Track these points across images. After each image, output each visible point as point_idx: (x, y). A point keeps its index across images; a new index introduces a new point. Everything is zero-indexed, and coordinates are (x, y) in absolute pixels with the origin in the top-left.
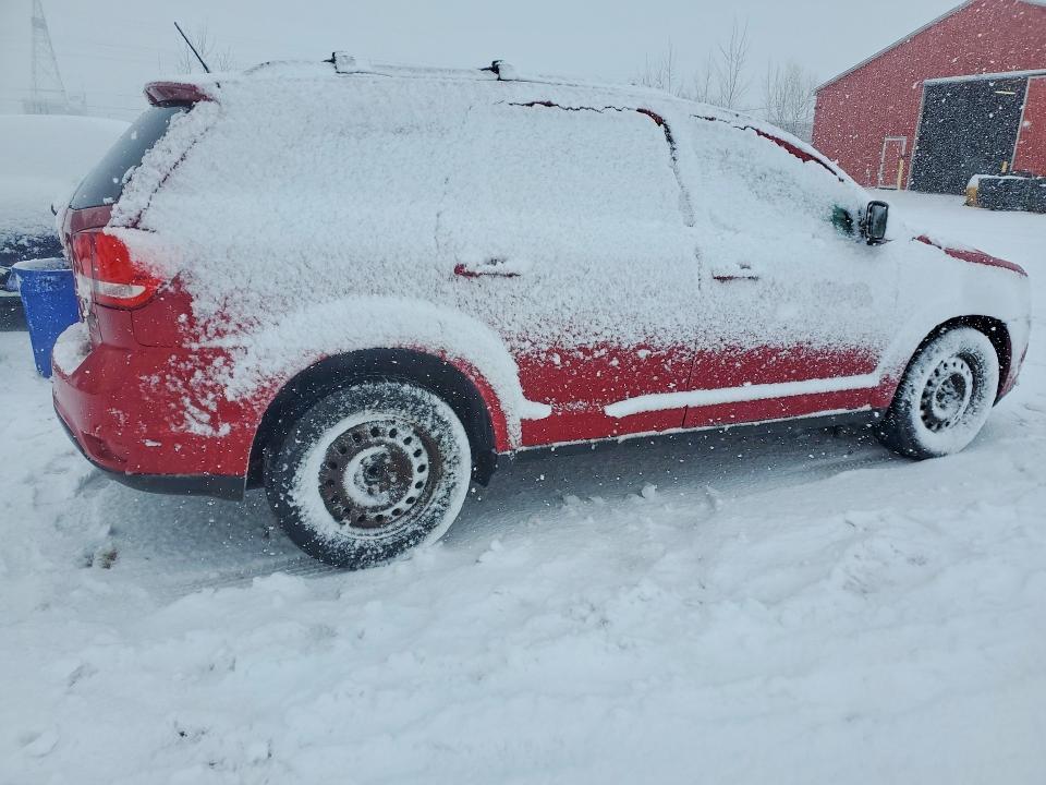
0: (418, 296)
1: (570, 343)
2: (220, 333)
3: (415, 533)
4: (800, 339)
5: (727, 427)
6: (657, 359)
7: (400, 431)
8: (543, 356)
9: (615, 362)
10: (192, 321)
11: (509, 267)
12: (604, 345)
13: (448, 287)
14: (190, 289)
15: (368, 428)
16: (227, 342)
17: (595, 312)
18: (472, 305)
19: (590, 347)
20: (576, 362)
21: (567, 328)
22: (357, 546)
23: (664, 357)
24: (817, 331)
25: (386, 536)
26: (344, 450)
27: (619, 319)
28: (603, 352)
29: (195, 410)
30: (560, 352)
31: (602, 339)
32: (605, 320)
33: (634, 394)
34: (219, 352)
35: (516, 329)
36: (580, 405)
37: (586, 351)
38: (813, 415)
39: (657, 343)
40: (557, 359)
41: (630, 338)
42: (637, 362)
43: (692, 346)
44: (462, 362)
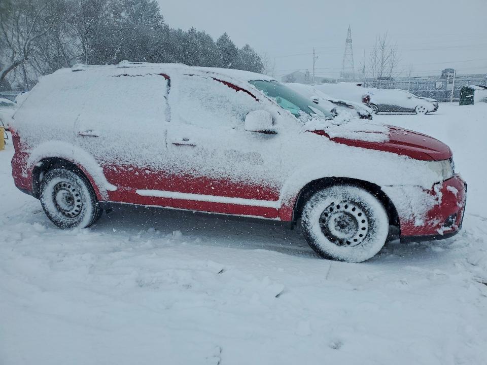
0: (69, 142)
1: (118, 163)
2: (26, 149)
3: (76, 222)
4: (223, 176)
5: (194, 212)
6: (154, 175)
7: (71, 187)
8: (110, 167)
9: (137, 173)
10: (20, 144)
11: (93, 133)
12: (131, 166)
13: (77, 139)
14: (19, 135)
15: (63, 184)
16: (27, 151)
17: (125, 152)
18: (84, 146)
19: (126, 166)
20: (122, 171)
21: (116, 157)
22: (61, 221)
23: (156, 175)
24: (232, 173)
25: (69, 221)
26: (57, 189)
27: (134, 157)
28: (131, 169)
29: (24, 170)
30: (116, 166)
31: (129, 164)
32: (129, 156)
33: (150, 188)
34: (26, 153)
35: (99, 155)
36: (129, 189)
37: (126, 168)
38: (242, 215)
39: (153, 168)
40: (115, 169)
41: (141, 165)
42: (146, 175)
43: (168, 172)
44: (80, 165)
